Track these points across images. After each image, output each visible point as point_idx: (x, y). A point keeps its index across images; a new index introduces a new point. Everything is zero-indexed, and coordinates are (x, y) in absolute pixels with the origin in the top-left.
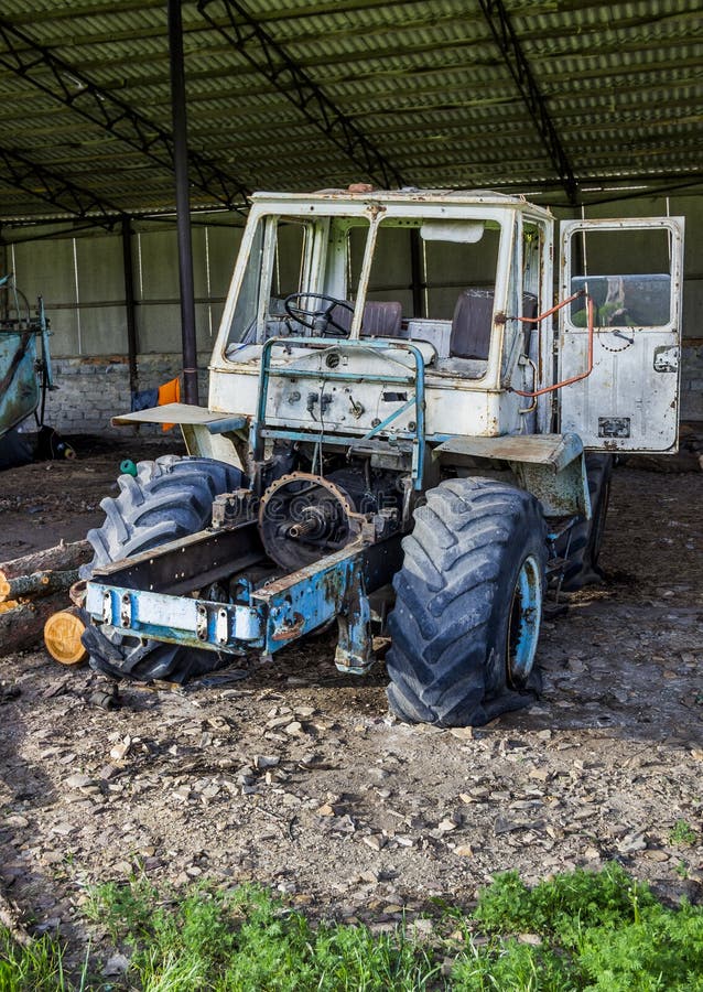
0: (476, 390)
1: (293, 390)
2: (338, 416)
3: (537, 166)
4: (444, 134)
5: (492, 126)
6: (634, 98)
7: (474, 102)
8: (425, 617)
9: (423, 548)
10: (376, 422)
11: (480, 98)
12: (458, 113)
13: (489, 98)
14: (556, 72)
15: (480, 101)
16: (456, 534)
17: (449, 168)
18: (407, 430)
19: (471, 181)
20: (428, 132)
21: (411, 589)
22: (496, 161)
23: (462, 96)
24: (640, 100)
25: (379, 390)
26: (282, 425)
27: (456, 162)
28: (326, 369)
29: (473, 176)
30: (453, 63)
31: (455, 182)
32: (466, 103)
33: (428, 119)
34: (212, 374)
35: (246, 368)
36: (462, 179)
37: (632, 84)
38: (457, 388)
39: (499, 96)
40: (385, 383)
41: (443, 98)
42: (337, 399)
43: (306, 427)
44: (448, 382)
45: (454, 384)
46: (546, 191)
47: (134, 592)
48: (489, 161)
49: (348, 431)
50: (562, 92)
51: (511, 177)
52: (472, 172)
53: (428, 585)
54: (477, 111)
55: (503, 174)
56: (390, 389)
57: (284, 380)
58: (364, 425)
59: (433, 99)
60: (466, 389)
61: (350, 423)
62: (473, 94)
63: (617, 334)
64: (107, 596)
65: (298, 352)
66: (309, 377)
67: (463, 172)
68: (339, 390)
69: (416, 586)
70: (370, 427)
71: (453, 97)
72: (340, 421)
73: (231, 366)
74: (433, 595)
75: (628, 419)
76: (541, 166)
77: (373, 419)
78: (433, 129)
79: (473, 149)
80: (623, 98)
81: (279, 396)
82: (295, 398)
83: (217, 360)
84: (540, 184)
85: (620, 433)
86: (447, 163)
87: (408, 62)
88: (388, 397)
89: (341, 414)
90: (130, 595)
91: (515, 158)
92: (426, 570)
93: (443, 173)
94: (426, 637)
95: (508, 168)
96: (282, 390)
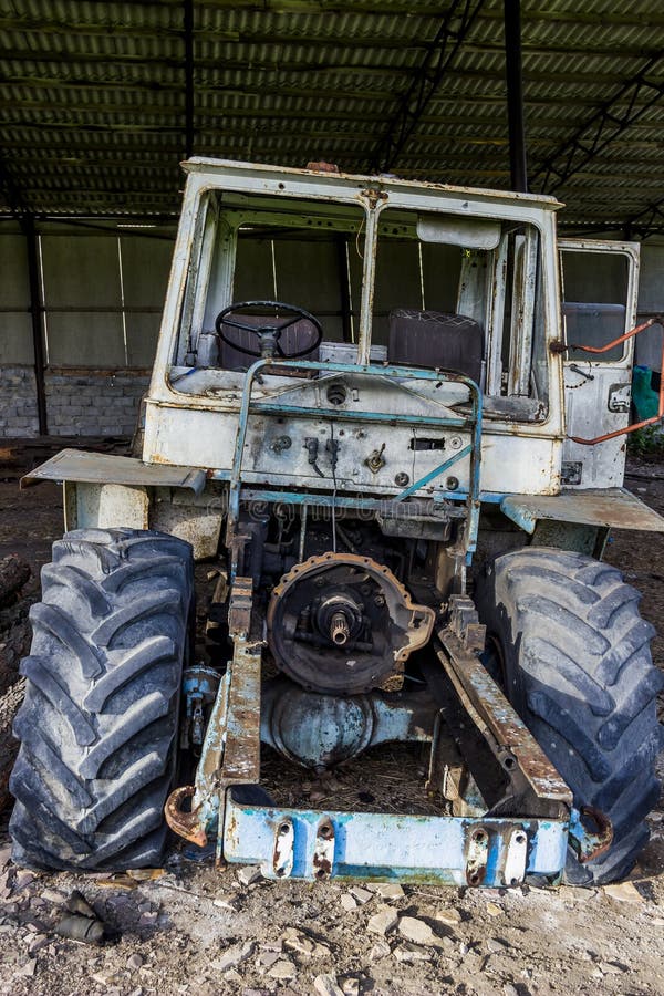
0: (538, 436)
1: (280, 433)
2: (350, 470)
3: (157, 199)
4: (78, 157)
5: (129, 154)
6: (270, 143)
7: (121, 126)
8: (596, 753)
9: (567, 656)
10: (402, 480)
11: (128, 123)
12: (101, 136)
13: (137, 124)
14: (210, 105)
15: (128, 127)
16: (602, 632)
17: (70, 193)
18: (445, 488)
19: (88, 208)
20: (63, 152)
21: (567, 715)
22: (122, 190)
23: (111, 118)
24: (274, 146)
25: (406, 435)
26: (262, 481)
27: (80, 187)
28: (327, 405)
29: (93, 203)
30: (114, 81)
31: (72, 208)
32: (113, 126)
33: (67, 138)
34: (151, 410)
35: (205, 401)
36: (80, 208)
37: (273, 129)
38: (515, 434)
39: (147, 124)
40: (415, 426)
41: (91, 117)
42: (346, 447)
43: (299, 484)
44: (500, 426)
45: (510, 428)
46: (162, 225)
47: (337, 816)
48: (114, 190)
49: (360, 489)
50: (209, 126)
51: (128, 209)
52: (93, 199)
53: (590, 707)
54: (120, 136)
55: (122, 204)
56: (421, 434)
57: (266, 420)
58: (384, 480)
59: (80, 117)
60: (527, 436)
61: (362, 479)
62: (122, 117)
63: (574, 368)
64: (285, 829)
65: (273, 381)
66: (305, 415)
67: (84, 198)
68: (348, 434)
69: (572, 709)
70: (393, 483)
71: (101, 117)
72: (350, 477)
73: (184, 399)
74: (600, 721)
75: (580, 464)
76: (162, 199)
77: (396, 473)
78: (68, 150)
79: (102, 175)
80: (261, 142)
81: (257, 441)
82: (282, 446)
83: (158, 389)
84: (155, 217)
85: (571, 480)
86: (71, 188)
87: (66, 71)
88: (417, 444)
89: (351, 466)
90: (331, 822)
91: (140, 189)
92: (583, 687)
93: (63, 198)
94: (597, 778)
95: (129, 198)
96: (263, 433)
